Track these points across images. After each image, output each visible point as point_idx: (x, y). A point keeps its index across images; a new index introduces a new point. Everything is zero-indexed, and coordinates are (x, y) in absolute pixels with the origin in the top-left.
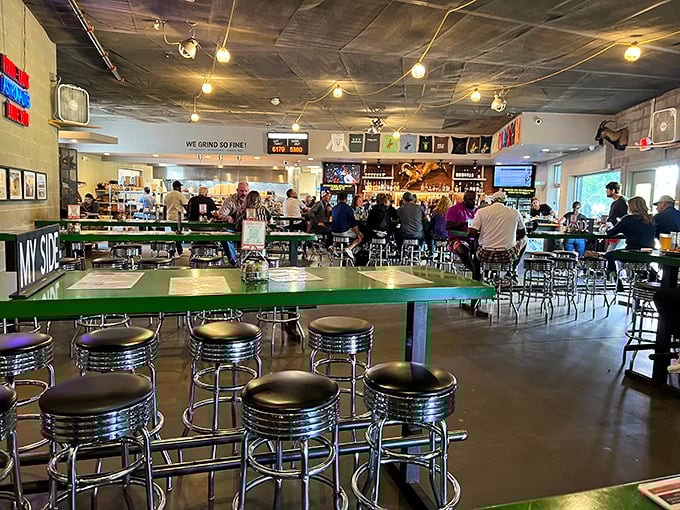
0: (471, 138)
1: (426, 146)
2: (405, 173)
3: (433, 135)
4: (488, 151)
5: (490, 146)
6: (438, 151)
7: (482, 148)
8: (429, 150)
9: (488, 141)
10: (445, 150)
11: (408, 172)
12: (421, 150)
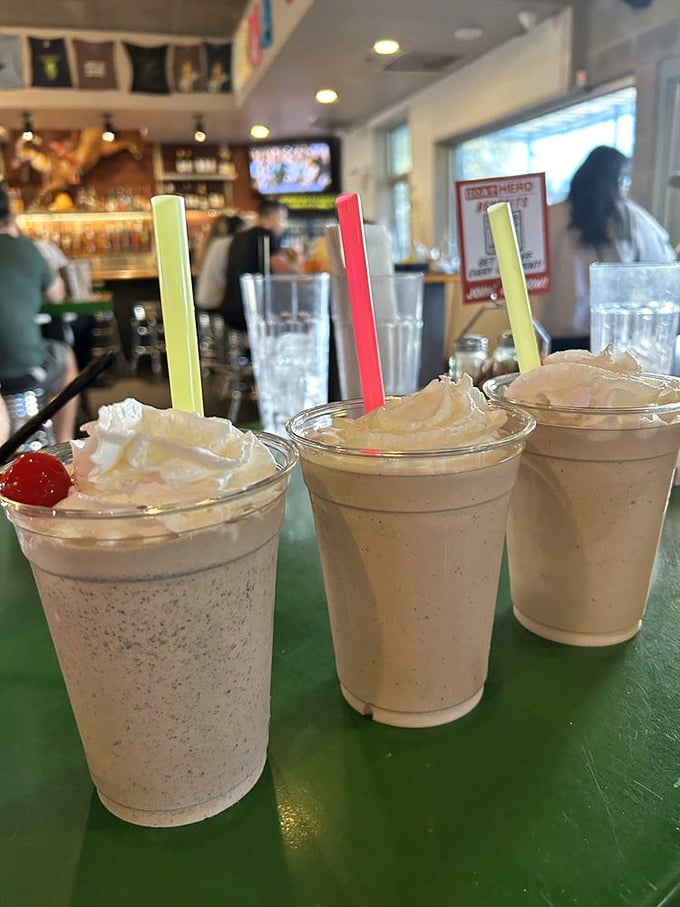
0: (179, 49)
1: (51, 68)
2: (27, 164)
3: (68, 35)
4: (227, 87)
5: (227, 68)
6: (89, 84)
7: (210, 75)
8: (63, 81)
9: (222, 56)
10: (109, 82)
11: (39, 162)
12: (39, 80)
